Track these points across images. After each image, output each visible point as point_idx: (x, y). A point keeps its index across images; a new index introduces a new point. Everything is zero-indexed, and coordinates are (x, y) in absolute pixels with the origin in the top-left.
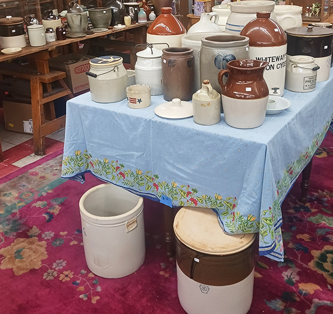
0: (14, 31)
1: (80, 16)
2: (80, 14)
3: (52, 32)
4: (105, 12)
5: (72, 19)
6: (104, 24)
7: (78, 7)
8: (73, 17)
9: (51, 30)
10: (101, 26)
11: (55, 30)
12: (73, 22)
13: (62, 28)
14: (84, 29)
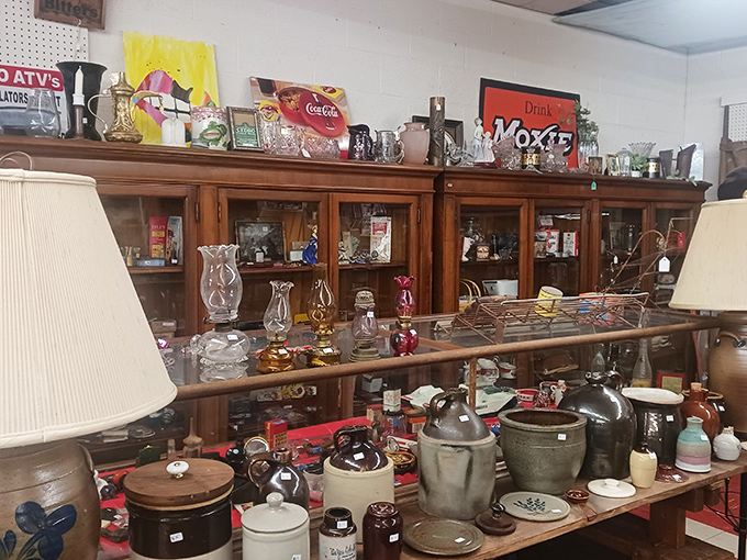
0: (177, 537)
1: (466, 452)
2: (468, 448)
3: (344, 533)
4: (562, 437)
5: (437, 462)
6: (555, 480)
7: (464, 418)
8: (440, 455)
9: (342, 525)
10: (542, 485)
11: (358, 521)
12: (439, 472)
13: (389, 518)
14: (477, 505)
